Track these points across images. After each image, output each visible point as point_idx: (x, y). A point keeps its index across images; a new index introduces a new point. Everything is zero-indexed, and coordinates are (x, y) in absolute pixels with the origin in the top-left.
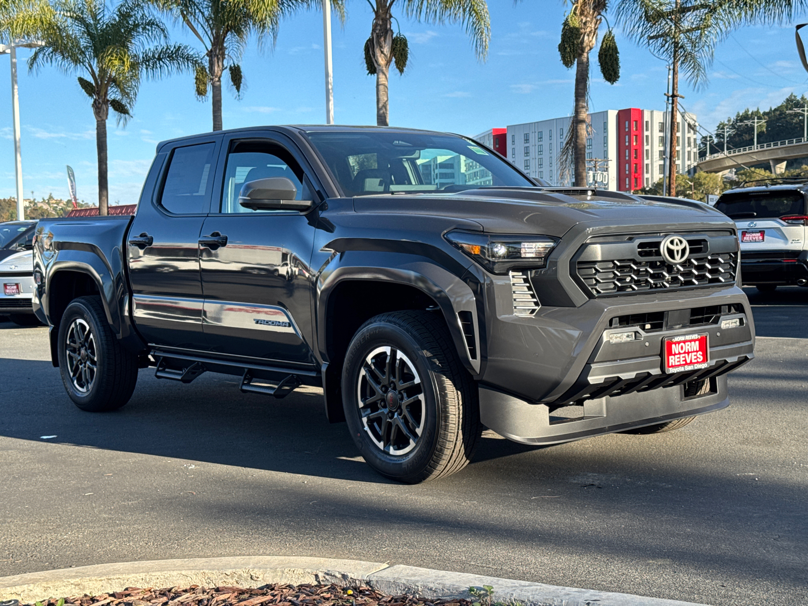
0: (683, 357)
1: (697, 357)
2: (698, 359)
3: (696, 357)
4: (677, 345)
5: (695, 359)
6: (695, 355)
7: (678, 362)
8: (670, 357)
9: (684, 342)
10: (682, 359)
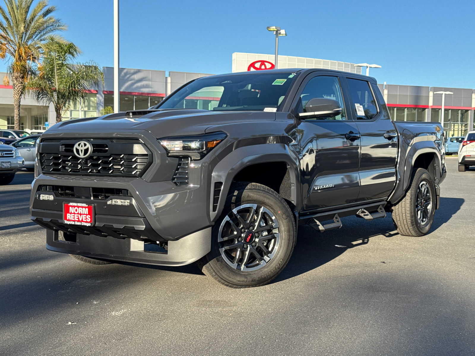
0: (77, 216)
1: (87, 219)
2: (87, 220)
3: (85, 218)
4: (73, 208)
5: (85, 219)
6: (85, 217)
7: (73, 218)
8: (68, 214)
9: (78, 207)
10: (76, 217)
